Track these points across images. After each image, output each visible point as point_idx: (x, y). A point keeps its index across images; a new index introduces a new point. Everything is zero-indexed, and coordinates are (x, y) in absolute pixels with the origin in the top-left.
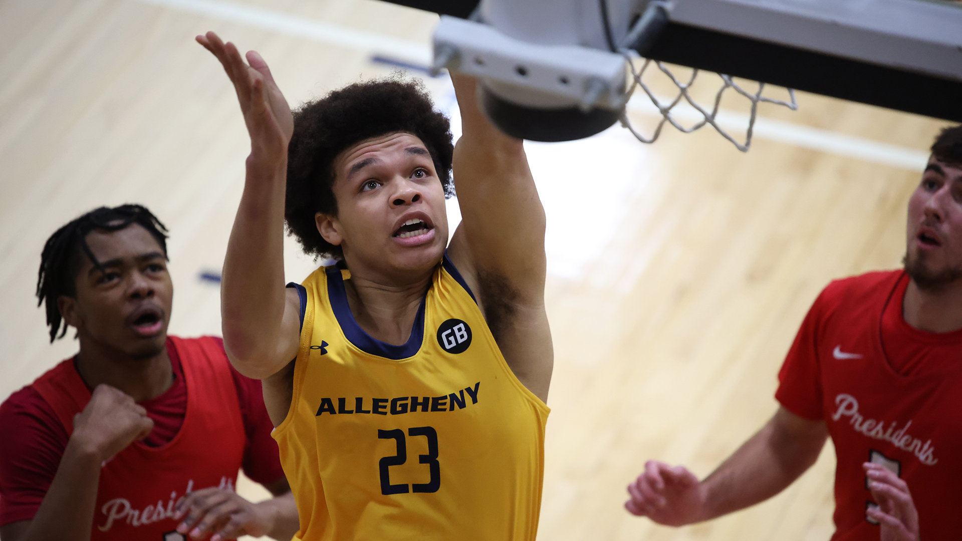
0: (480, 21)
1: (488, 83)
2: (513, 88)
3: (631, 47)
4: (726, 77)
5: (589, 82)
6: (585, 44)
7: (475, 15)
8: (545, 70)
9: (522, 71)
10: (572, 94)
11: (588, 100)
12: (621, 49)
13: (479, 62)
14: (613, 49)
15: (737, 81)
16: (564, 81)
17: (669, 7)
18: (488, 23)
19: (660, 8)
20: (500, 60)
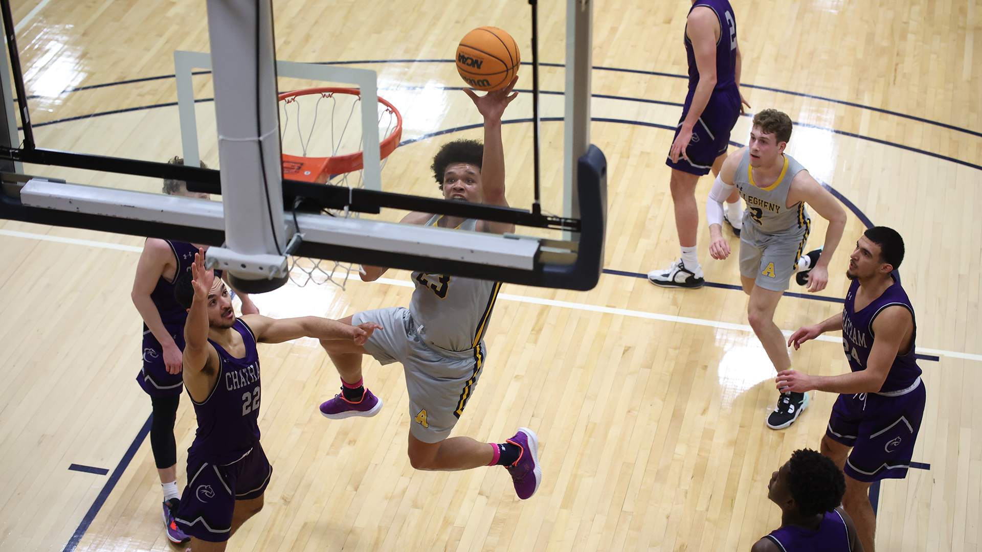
0: (225, 247)
1: (232, 273)
2: (241, 273)
3: (287, 253)
4: (336, 262)
5: (271, 268)
6: (269, 253)
7: (223, 245)
8: (253, 265)
9: (243, 266)
10: (265, 273)
11: (271, 275)
12: (284, 254)
13: (226, 264)
14: (281, 254)
15: (341, 263)
16: (261, 268)
17: (302, 235)
18: (229, 248)
19: (299, 236)
20: (234, 262)
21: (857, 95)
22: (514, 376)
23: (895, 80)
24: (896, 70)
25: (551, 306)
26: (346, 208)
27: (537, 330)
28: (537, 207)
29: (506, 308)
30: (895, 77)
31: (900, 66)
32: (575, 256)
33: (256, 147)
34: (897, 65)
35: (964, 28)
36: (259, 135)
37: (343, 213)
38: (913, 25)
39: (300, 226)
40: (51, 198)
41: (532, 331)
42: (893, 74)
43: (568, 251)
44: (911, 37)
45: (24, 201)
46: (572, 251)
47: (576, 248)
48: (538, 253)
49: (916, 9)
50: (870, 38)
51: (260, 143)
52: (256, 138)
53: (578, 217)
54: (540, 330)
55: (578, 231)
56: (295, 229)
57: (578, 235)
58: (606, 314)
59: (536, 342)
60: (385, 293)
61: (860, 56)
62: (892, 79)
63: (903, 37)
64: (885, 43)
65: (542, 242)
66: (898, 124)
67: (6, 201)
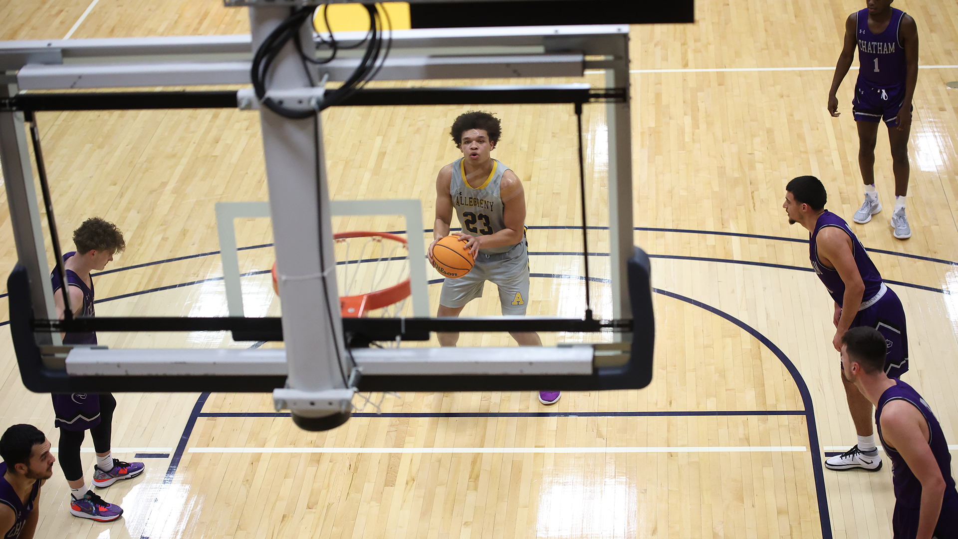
0: (289, 388)
2: (309, 411)
3: (353, 386)
5: (341, 402)
6: (335, 387)
7: (286, 386)
8: (322, 401)
9: (312, 404)
10: (335, 408)
12: (350, 387)
13: (294, 404)
14: (347, 387)
16: (331, 404)
17: (361, 369)
18: (293, 388)
19: (357, 371)
20: (302, 401)
21: (723, 225)
22: (463, 523)
23: (754, 206)
24: (753, 197)
25: (482, 453)
26: (398, 338)
27: (475, 478)
28: (589, 313)
29: (440, 461)
30: (754, 203)
31: (756, 193)
32: (627, 356)
33: (319, 284)
34: (753, 192)
35: (806, 152)
36: (323, 270)
37: (395, 344)
38: (758, 155)
39: (357, 361)
40: (97, 365)
41: (469, 479)
42: (751, 201)
43: (618, 353)
44: (759, 166)
45: (70, 371)
46: (624, 352)
47: (628, 347)
48: (594, 357)
49: (757, 140)
50: (721, 172)
51: (324, 279)
52: (319, 274)
53: (630, 316)
54: (478, 477)
55: (631, 330)
56: (352, 364)
57: (630, 335)
58: (536, 454)
59: (476, 489)
60: (318, 461)
61: (716, 189)
62: (752, 206)
63: (752, 167)
64: (736, 175)
65: (596, 347)
66: (767, 246)
67: (48, 374)
